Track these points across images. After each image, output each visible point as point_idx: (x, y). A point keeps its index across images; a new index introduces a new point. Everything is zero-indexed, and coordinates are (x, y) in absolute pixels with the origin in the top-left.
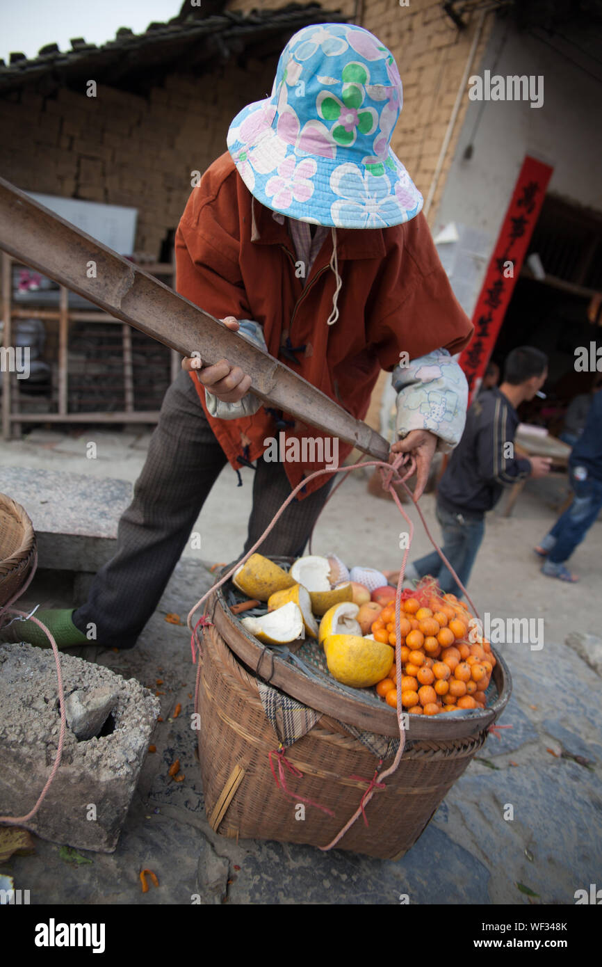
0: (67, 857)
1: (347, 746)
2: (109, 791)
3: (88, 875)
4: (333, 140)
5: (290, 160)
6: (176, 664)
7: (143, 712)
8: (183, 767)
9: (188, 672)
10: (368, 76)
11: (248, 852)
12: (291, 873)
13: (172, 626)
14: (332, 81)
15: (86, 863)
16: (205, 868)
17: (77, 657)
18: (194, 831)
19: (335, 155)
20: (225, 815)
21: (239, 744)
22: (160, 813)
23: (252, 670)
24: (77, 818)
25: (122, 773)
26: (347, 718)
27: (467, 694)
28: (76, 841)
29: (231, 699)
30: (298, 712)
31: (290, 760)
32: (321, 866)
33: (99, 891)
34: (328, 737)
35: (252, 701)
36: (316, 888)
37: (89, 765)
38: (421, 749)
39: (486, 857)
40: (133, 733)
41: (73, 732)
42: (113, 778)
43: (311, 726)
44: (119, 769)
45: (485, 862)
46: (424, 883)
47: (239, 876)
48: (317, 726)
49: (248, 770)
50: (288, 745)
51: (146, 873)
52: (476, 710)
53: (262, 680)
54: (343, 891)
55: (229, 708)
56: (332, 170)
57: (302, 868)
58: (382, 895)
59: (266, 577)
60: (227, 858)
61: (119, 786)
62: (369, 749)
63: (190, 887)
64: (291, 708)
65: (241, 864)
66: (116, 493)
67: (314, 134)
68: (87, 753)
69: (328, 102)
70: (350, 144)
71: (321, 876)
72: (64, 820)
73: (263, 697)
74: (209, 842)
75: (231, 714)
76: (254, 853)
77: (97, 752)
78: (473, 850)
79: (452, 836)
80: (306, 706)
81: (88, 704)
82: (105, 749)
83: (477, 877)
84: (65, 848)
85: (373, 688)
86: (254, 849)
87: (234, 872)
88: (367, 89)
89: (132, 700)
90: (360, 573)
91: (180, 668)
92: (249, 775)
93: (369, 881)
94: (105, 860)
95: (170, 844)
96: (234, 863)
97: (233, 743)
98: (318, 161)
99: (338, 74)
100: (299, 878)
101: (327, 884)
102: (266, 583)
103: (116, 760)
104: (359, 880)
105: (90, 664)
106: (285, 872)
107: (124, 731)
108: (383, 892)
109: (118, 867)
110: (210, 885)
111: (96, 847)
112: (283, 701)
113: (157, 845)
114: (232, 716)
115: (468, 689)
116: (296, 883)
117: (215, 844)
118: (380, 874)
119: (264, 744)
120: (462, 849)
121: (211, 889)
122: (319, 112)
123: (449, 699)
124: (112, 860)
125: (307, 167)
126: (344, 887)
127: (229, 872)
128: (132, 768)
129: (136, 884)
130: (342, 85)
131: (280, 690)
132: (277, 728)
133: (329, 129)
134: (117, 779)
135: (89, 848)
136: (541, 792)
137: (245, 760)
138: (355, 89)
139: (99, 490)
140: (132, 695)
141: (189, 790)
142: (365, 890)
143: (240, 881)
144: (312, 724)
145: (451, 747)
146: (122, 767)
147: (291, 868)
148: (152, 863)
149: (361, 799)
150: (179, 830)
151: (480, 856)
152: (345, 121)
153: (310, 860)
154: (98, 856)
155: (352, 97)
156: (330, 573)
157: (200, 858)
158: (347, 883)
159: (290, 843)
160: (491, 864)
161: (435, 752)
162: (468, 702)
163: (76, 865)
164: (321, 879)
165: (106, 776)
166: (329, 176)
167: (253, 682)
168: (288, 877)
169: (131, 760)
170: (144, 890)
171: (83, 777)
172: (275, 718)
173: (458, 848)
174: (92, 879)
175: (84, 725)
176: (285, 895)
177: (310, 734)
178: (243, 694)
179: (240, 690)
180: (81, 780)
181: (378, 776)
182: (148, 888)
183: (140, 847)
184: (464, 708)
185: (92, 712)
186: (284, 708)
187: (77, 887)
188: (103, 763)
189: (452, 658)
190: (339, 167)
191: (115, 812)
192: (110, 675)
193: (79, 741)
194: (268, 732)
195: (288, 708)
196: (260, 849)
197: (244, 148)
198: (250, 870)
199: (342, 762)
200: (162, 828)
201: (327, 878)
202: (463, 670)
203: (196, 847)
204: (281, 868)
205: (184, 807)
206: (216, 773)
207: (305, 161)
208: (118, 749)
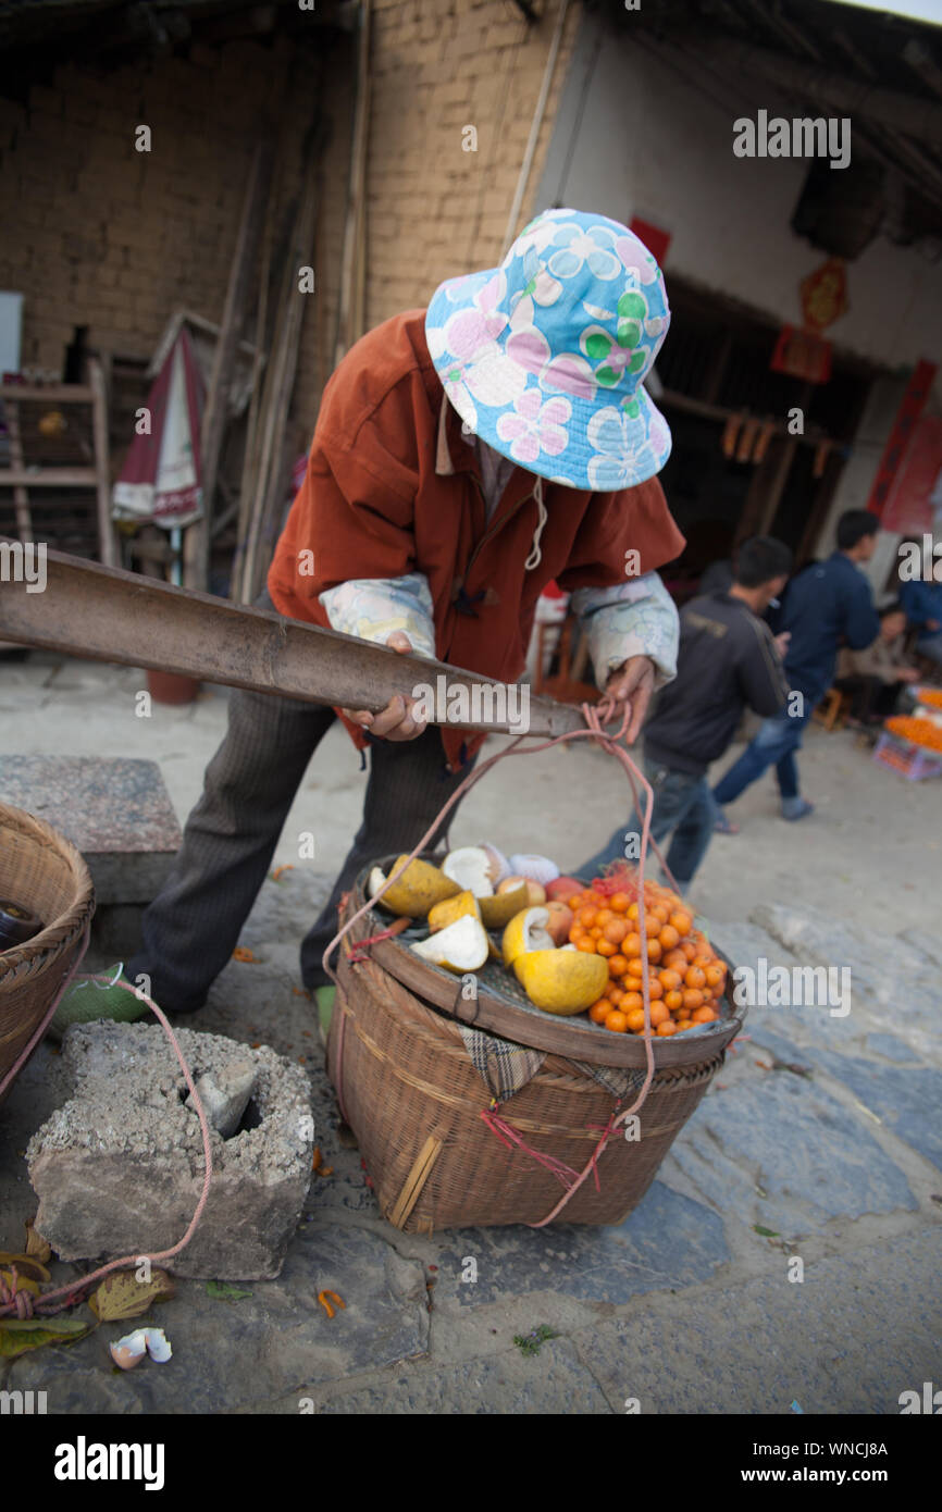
0: (218, 1294)
1: (580, 1088)
2: (279, 1197)
3: (254, 1311)
4: (595, 380)
5: (533, 395)
6: (270, 1019)
7: (294, 1089)
8: (325, 1157)
9: (289, 1028)
10: (647, 308)
11: (441, 1247)
12: (500, 1262)
13: (247, 966)
14: (606, 315)
15: (246, 1297)
16: (394, 1276)
17: (181, 1027)
18: (366, 1235)
19: (593, 396)
20: (415, 1205)
21: (431, 1109)
22: (315, 1220)
23: (447, 1012)
24: (231, 1241)
25: (294, 1170)
26: (581, 1054)
27: (705, 1003)
28: (227, 1272)
29: (418, 1053)
30: (516, 1056)
31: (505, 1117)
32: (532, 1248)
33: (273, 1326)
34: (557, 1081)
35: (451, 1051)
36: (534, 1274)
37: (250, 1167)
38: (662, 1078)
39: (713, 1203)
40: (292, 1116)
41: (215, 1129)
42: (285, 1178)
43: (535, 1070)
44: (289, 1166)
45: (713, 1209)
46: (653, 1245)
47: (439, 1278)
48: (543, 1070)
49: (447, 1141)
50: (504, 1098)
51: (326, 1295)
52: (718, 1022)
53: (463, 1022)
54: (566, 1272)
55: (415, 1065)
56: (591, 416)
57: (510, 1254)
58: (610, 1268)
59: (423, 886)
60: (417, 1259)
61: (293, 1187)
62: (606, 1088)
63: (385, 1302)
64: (508, 1052)
65: (438, 1264)
66: (141, 780)
67: (570, 369)
68: (242, 1152)
69: (596, 339)
70: (614, 386)
71: (535, 1259)
72: (213, 1246)
73: (468, 1043)
74: (389, 1244)
75: (419, 1073)
76: (449, 1247)
77: (255, 1150)
78: (698, 1198)
79: (671, 1186)
80: (525, 1047)
81: (227, 1088)
82: (264, 1143)
83: (710, 1227)
84: (213, 1283)
85: (585, 1013)
86: (448, 1242)
87: (431, 1274)
88: (645, 324)
89: (273, 1075)
90: (525, 864)
91: (276, 1024)
92: (447, 1147)
93: (592, 1255)
94: (267, 1288)
95: (341, 1256)
96: (428, 1264)
97: (423, 1109)
98: (573, 403)
99: (613, 306)
100: (510, 1266)
101: (545, 1267)
102: (423, 894)
103: (284, 1156)
104: (580, 1255)
105: (202, 1034)
106: (491, 1263)
107: (280, 1116)
108: (610, 1265)
109: (287, 1295)
110: (407, 1295)
111: (256, 1275)
112: (496, 1045)
113: (325, 1259)
114: (419, 1076)
115: (705, 998)
116: (509, 1273)
117: (398, 1245)
118: (601, 1245)
119: (470, 1104)
120: (688, 1199)
121: (410, 1299)
122: (583, 347)
123: (684, 1013)
124: (276, 1287)
125: (559, 409)
126: (565, 1267)
127: (426, 1275)
128: (304, 1161)
129: (317, 1311)
130: (617, 319)
131: (489, 1033)
132: (490, 1082)
133: (593, 369)
134: (289, 1180)
135: (247, 1277)
136: (760, 1115)
137: (442, 1129)
138: (634, 327)
139: (115, 779)
140: (271, 1069)
141: (343, 1185)
142: (591, 1267)
143: (442, 1283)
144: (535, 1068)
145: (693, 1071)
146: (292, 1163)
147: (498, 1257)
148: (327, 1282)
149: (593, 1152)
150: (347, 1236)
151: (705, 1203)
152: (614, 361)
153: (517, 1243)
154: (256, 1286)
155: (629, 336)
156: (489, 868)
157: (384, 1265)
158: (569, 1262)
159: (490, 1228)
160: (720, 1211)
161: (678, 1080)
162: (707, 1013)
163: (234, 1302)
164: (537, 1262)
165: (274, 1178)
166: (587, 424)
167: (452, 1027)
168: (497, 1268)
169: (302, 1152)
170: (331, 1315)
171: (242, 1185)
172: (486, 1068)
173: (681, 1199)
174: (260, 1314)
175: (227, 1117)
176: (500, 1290)
177: (533, 1081)
178: (439, 1045)
179: (432, 1039)
180: (240, 1189)
181: (614, 1119)
182: (335, 1312)
183: (306, 1266)
184: (703, 1022)
185: (236, 1097)
186: (497, 1054)
187: (245, 1328)
188: (266, 1161)
189: (678, 962)
190: (600, 412)
191: (284, 1224)
192: (234, 1046)
193: (226, 1139)
194: (475, 1087)
195: (503, 1053)
196: (455, 1242)
197: (457, 364)
198: (450, 1268)
199: (571, 1109)
200: (325, 1237)
201: (542, 1260)
202: (696, 975)
203: (377, 1253)
204: (486, 1259)
205: (345, 1207)
206: (397, 1152)
207: (554, 400)
208: (280, 1141)
